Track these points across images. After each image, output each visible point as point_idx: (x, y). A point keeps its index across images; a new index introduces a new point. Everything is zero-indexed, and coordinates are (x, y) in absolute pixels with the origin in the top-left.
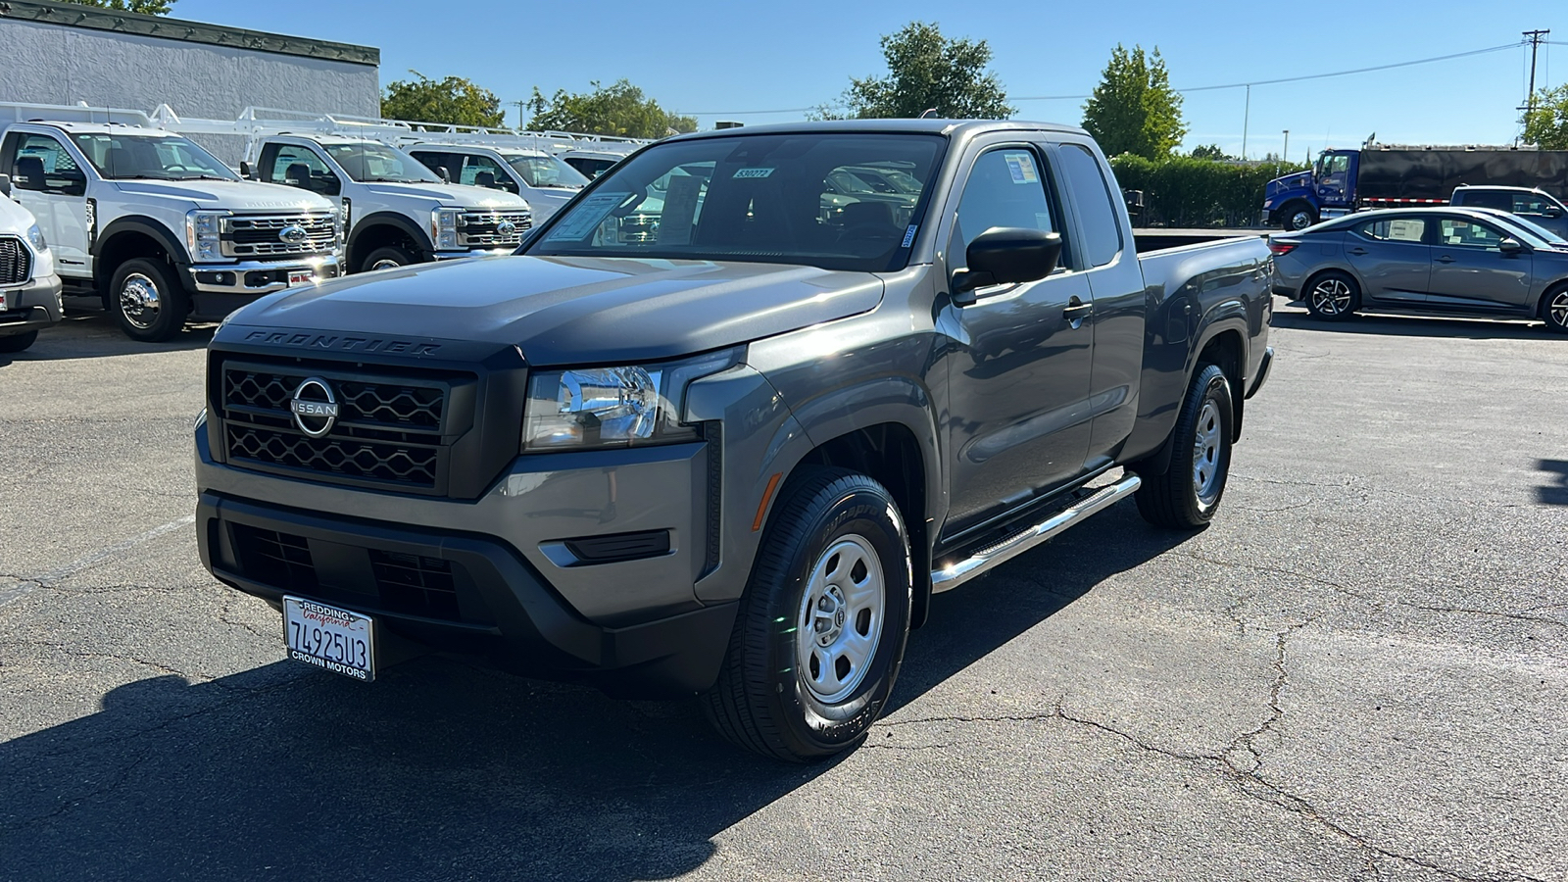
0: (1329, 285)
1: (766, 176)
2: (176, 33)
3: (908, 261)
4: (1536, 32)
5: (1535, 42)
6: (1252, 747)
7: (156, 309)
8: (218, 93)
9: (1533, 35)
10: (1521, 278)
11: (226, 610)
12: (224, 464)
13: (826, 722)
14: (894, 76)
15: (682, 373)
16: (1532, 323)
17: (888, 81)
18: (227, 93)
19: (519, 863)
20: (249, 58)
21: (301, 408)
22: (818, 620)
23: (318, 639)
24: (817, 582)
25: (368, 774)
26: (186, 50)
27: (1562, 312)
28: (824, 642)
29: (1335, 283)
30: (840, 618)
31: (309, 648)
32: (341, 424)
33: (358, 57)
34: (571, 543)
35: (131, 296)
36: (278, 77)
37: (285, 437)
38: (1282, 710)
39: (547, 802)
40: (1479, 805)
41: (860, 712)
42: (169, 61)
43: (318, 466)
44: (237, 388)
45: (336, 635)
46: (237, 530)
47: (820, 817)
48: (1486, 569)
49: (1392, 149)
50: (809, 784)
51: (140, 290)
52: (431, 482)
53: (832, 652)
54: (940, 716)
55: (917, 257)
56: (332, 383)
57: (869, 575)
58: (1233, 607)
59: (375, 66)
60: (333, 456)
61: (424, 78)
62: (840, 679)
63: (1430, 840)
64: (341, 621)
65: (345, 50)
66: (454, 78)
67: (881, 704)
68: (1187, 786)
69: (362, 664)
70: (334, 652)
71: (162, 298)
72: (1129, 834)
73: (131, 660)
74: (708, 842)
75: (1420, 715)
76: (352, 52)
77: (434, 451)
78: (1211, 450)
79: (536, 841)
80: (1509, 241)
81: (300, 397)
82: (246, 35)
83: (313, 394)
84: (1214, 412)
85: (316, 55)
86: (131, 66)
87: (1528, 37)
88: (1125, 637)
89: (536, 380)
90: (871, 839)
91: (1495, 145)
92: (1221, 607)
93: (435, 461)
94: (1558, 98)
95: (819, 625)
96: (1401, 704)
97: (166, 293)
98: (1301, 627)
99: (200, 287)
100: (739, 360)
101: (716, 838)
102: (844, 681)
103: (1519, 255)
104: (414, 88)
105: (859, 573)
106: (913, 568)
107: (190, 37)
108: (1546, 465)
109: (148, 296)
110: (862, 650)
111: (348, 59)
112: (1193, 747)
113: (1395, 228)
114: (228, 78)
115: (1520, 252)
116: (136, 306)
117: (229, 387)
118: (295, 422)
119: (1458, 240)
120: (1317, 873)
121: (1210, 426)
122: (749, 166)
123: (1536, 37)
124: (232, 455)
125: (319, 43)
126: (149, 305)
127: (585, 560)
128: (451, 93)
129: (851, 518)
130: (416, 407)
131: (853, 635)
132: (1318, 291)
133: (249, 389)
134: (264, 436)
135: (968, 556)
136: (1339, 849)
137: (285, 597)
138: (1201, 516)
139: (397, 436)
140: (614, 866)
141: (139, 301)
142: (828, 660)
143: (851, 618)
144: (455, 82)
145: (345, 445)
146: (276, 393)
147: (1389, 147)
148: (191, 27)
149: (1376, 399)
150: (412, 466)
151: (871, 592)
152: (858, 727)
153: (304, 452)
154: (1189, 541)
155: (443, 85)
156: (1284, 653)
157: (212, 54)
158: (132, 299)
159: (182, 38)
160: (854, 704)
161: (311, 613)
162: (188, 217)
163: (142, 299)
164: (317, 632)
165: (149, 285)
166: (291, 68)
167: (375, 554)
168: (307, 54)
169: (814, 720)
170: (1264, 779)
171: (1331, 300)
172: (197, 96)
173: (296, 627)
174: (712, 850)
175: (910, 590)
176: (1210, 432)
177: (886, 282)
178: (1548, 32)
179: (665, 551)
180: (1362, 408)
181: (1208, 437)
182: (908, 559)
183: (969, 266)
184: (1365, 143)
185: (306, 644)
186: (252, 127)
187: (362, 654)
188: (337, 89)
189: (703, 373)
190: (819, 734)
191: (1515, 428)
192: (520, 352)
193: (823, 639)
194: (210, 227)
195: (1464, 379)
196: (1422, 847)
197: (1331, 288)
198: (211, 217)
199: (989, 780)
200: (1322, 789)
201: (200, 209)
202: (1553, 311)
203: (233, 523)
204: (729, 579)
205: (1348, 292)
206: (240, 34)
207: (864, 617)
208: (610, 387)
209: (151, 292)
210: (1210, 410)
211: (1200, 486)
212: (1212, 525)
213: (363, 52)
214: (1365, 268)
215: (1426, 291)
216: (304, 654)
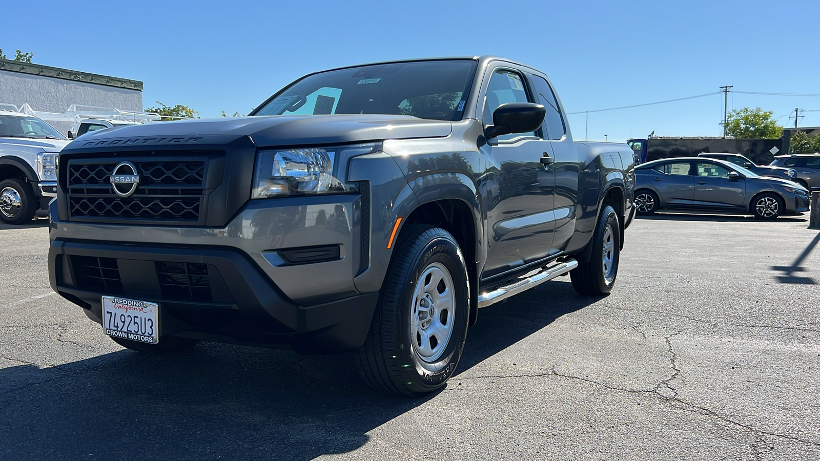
0: (642, 197)
1: (376, 82)
2: (32, 71)
3: (462, 117)
4: (726, 87)
5: (726, 92)
6: (669, 386)
7: (18, 206)
8: (55, 103)
9: (725, 88)
10: (740, 193)
11: (60, 335)
12: (68, 221)
13: (427, 372)
14: (410, 106)
15: (346, 153)
16: (745, 216)
17: (407, 108)
18: (60, 103)
19: (248, 448)
20: (73, 85)
21: (116, 179)
22: (420, 312)
23: (123, 320)
24: (420, 289)
25: (151, 408)
26: (39, 80)
27: (762, 209)
28: (423, 327)
29: (645, 196)
30: (432, 313)
31: (117, 327)
32: (141, 187)
33: (131, 86)
34: (281, 252)
35: (5, 199)
36: (88, 95)
37: (105, 200)
38: (680, 370)
39: (262, 419)
40: (809, 410)
41: (444, 368)
42: (29, 86)
43: (126, 214)
44: (77, 174)
45: (135, 317)
46: (74, 259)
47: (428, 422)
48: (766, 310)
49: (663, 138)
50: (418, 407)
51: (10, 196)
52: (195, 218)
53: (428, 333)
54: (487, 375)
55: (467, 114)
56: (136, 165)
57: (447, 289)
58: (636, 327)
59: (141, 90)
60: (136, 207)
61: (164, 106)
62: (432, 348)
63: (789, 426)
64: (138, 308)
65: (124, 82)
66: (180, 106)
67: (455, 365)
68: (639, 404)
69: (150, 333)
70: (133, 328)
71: (23, 201)
72: (613, 427)
73: (3, 358)
74: (363, 436)
75: (758, 371)
76: (128, 83)
77: (198, 199)
78: (609, 253)
79: (258, 438)
80: (733, 173)
81: (116, 174)
82: (72, 73)
83: (123, 171)
84: (610, 232)
85: (109, 84)
86: (8, 87)
87: (722, 89)
88: (581, 340)
89: (260, 155)
90: (461, 432)
91: (713, 136)
92: (629, 327)
93: (199, 204)
94: (742, 114)
95: (421, 315)
96: (744, 366)
97: (25, 198)
98: (676, 334)
99: (44, 194)
100: (378, 149)
101: (368, 433)
102: (434, 350)
103: (738, 180)
104: (159, 111)
105: (441, 288)
106: (470, 288)
107: (41, 74)
108: (776, 268)
109: (14, 199)
110: (444, 333)
111: (126, 87)
112: (636, 387)
113: (674, 169)
114: (61, 95)
115: (739, 179)
116: (7, 205)
117: (72, 174)
118: (113, 190)
119: (706, 174)
120: (730, 443)
121: (609, 240)
122: (366, 78)
123: (726, 89)
124: (72, 215)
125: (111, 79)
126: (15, 204)
127: (289, 262)
128: (178, 113)
129: (438, 252)
130: (188, 173)
131: (439, 324)
132: (637, 200)
133: (84, 174)
134: (92, 200)
135: (495, 289)
136: (738, 432)
137: (103, 297)
138: (607, 287)
139: (175, 192)
140: (308, 449)
141: (9, 202)
142: (426, 336)
143: (437, 313)
144: (181, 108)
145: (142, 200)
146: (100, 174)
147: (661, 138)
148: (42, 68)
149: (678, 245)
150: (185, 209)
151: (447, 300)
152: (443, 377)
153: (117, 207)
154: (602, 300)
155: (174, 109)
156: (671, 345)
157: (53, 82)
158: (6, 201)
159: (37, 73)
160: (440, 364)
161: (119, 305)
162: (39, 157)
163: (11, 201)
164: (123, 316)
165: (15, 193)
166: (96, 91)
167: (159, 265)
168: (104, 84)
169: (421, 371)
170: (681, 400)
171: (644, 204)
172: (44, 104)
173: (110, 314)
174: (367, 439)
175: (469, 300)
176: (609, 243)
177: (452, 125)
178: (732, 87)
179: (337, 258)
180: (673, 248)
181: (608, 246)
182: (468, 282)
183: (494, 124)
184: (650, 136)
185: (116, 325)
186: (74, 115)
187: (151, 327)
188: (120, 102)
189: (359, 154)
190: (422, 378)
191: (755, 255)
192: (251, 139)
193: (423, 324)
194: (51, 162)
195: (720, 237)
196: (785, 430)
197: (644, 198)
198: (51, 157)
199: (523, 404)
200: (718, 405)
201: (46, 152)
202: (757, 208)
203: (71, 255)
204: (374, 278)
205: (652, 200)
206: (68, 73)
207: (444, 313)
208: (302, 163)
209: (17, 197)
210: (609, 231)
211: (606, 272)
212: (612, 294)
213: (134, 83)
214: (662, 189)
215: (692, 199)
216: (114, 331)
